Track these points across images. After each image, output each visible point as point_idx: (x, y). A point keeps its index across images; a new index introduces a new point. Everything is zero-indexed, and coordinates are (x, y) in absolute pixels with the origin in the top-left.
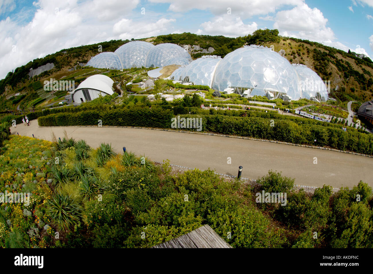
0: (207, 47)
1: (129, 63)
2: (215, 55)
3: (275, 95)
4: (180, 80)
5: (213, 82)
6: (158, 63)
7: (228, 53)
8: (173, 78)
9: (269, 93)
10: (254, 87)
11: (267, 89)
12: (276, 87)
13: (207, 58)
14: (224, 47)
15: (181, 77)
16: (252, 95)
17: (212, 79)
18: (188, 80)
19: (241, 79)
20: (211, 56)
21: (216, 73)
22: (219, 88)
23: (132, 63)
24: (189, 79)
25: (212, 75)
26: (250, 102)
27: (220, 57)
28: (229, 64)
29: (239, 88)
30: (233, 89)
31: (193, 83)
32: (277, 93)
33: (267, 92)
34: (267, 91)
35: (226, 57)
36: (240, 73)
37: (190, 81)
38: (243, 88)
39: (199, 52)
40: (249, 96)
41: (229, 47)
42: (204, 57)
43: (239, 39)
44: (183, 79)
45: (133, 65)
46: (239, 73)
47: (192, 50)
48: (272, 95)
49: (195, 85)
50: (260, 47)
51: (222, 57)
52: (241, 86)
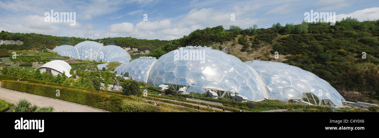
0: (144, 50)
1: (84, 57)
2: (151, 56)
3: (219, 94)
4: (121, 74)
5: (148, 78)
6: (106, 59)
7: (163, 54)
8: (116, 72)
9: (211, 91)
10: (191, 85)
11: (207, 87)
12: (220, 85)
13: (144, 58)
14: (160, 49)
15: (122, 72)
16: (188, 92)
17: (148, 76)
18: (128, 75)
19: (176, 78)
20: (147, 57)
21: (152, 71)
22: (154, 84)
23: (86, 57)
24: (128, 73)
25: (148, 73)
26: (187, 99)
27: (155, 58)
28: (163, 64)
29: (174, 85)
30: (167, 86)
31: (131, 78)
32: (223, 92)
33: (207, 91)
34: (207, 89)
35: (160, 58)
36: (175, 71)
37: (129, 76)
38: (178, 86)
39: (138, 53)
40: (185, 93)
41: (164, 49)
42: (141, 57)
43: (174, 42)
44: (124, 74)
45: (87, 59)
46: (173, 72)
47: (132, 52)
48: (215, 94)
49: (133, 79)
50: (197, 48)
51: (157, 58)
52: (175, 83)
